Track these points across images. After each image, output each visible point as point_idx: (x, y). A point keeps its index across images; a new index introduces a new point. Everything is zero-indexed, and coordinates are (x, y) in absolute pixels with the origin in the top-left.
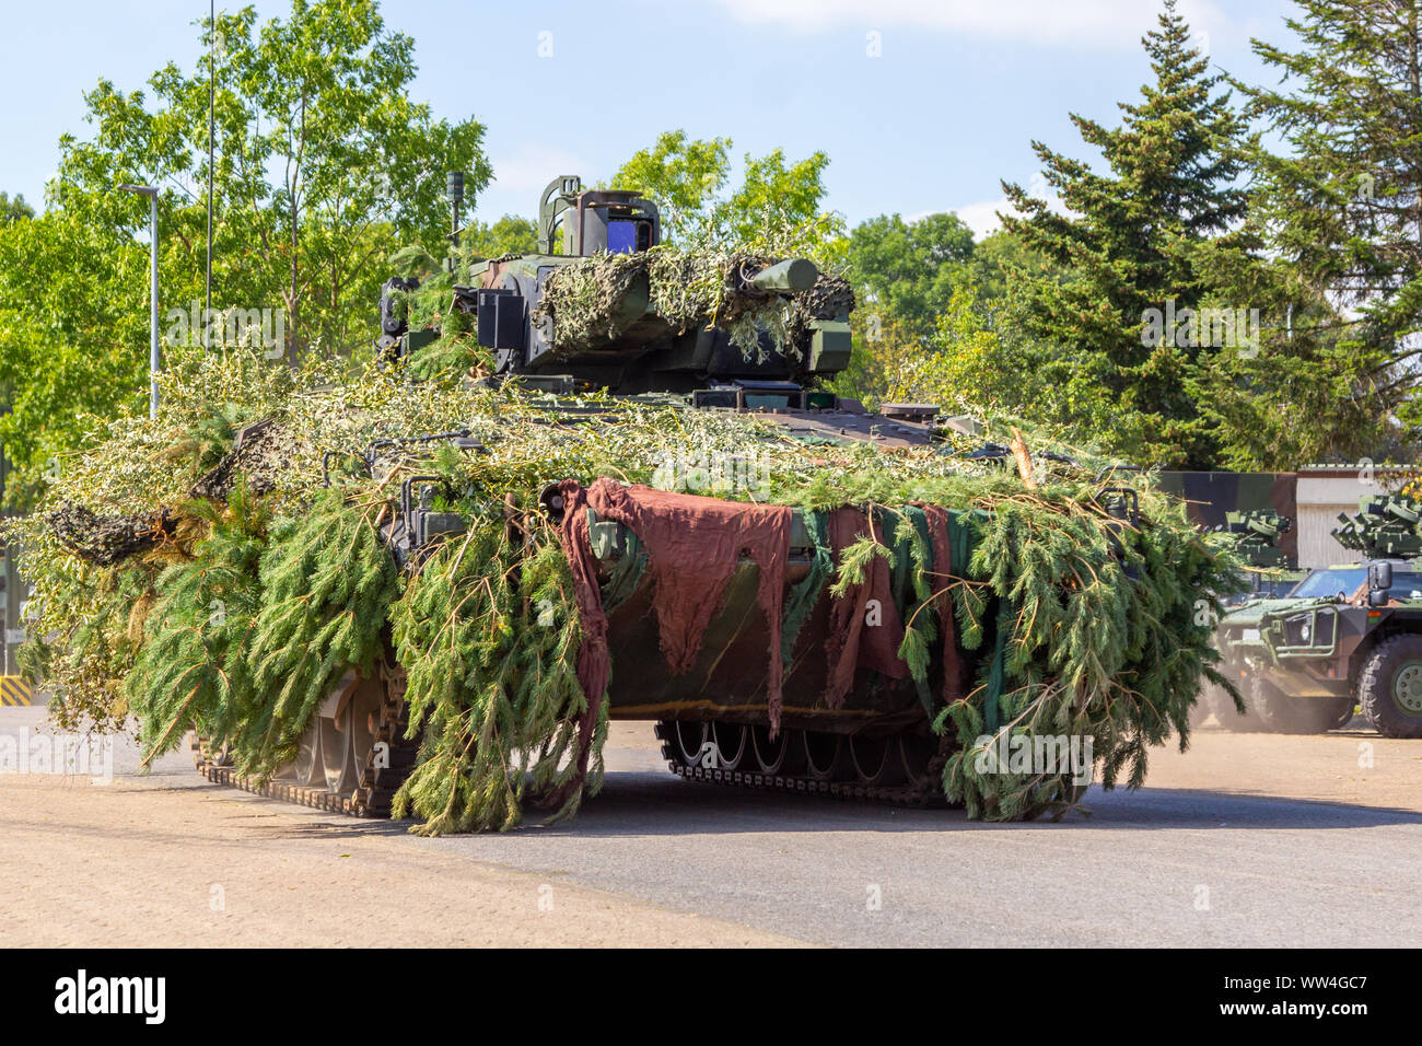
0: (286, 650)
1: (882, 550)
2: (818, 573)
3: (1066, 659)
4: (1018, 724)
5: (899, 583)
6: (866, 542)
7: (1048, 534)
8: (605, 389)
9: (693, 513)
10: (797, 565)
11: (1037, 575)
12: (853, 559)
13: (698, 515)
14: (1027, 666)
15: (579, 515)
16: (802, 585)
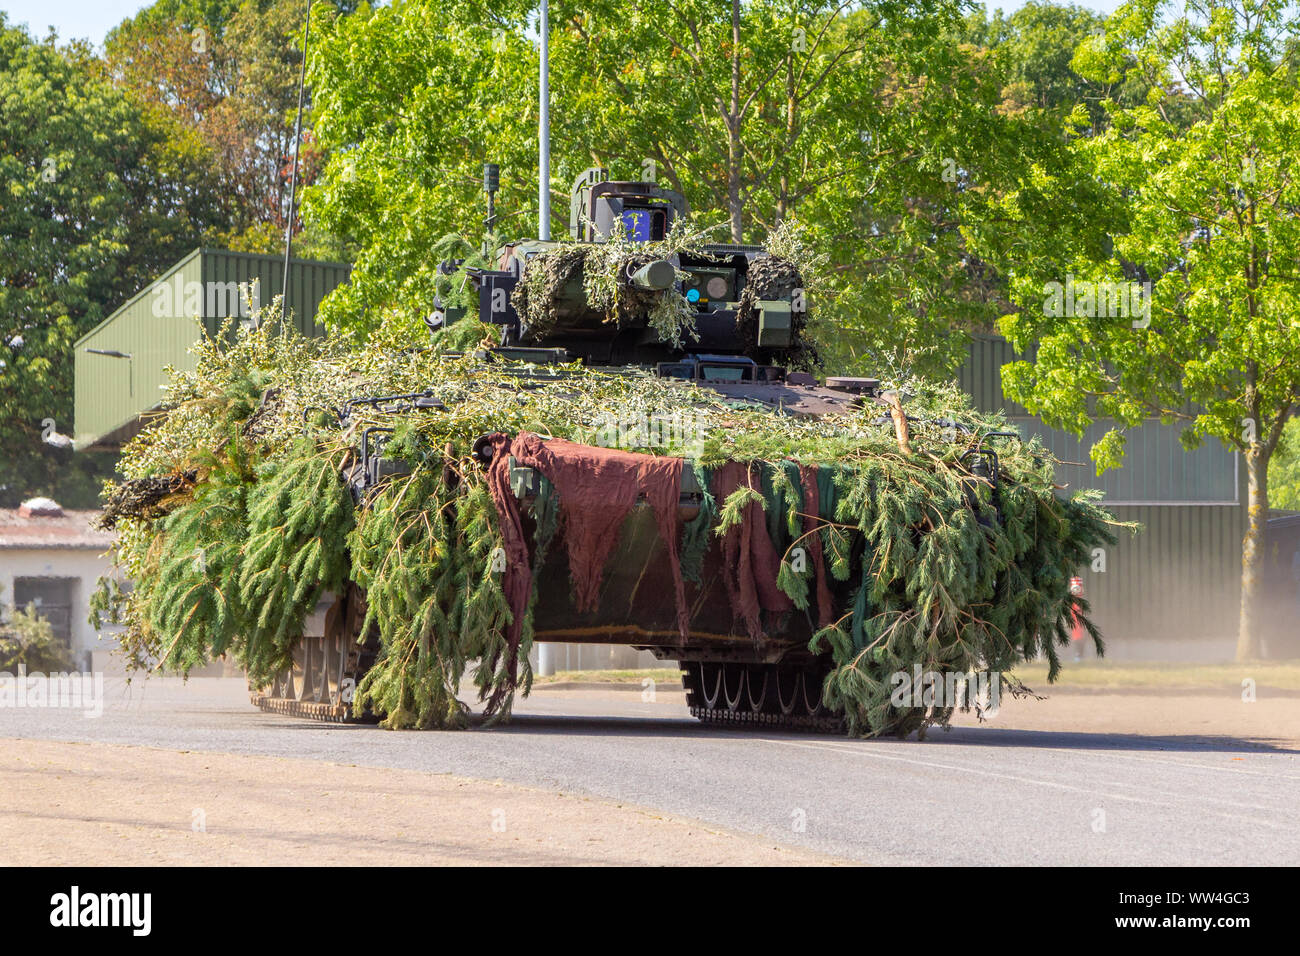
0: (269, 572)
1: (757, 496)
2: (706, 514)
3: (918, 591)
4: (877, 645)
5: (775, 525)
6: (743, 489)
7: (903, 485)
8: (579, 360)
9: (598, 462)
10: (688, 508)
11: (891, 520)
12: (732, 504)
13: (602, 464)
14: (886, 596)
15: (503, 461)
16: (693, 523)
